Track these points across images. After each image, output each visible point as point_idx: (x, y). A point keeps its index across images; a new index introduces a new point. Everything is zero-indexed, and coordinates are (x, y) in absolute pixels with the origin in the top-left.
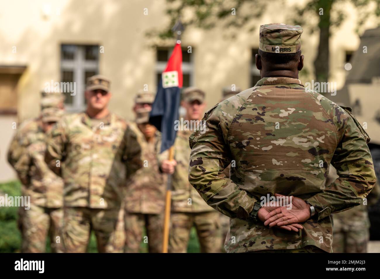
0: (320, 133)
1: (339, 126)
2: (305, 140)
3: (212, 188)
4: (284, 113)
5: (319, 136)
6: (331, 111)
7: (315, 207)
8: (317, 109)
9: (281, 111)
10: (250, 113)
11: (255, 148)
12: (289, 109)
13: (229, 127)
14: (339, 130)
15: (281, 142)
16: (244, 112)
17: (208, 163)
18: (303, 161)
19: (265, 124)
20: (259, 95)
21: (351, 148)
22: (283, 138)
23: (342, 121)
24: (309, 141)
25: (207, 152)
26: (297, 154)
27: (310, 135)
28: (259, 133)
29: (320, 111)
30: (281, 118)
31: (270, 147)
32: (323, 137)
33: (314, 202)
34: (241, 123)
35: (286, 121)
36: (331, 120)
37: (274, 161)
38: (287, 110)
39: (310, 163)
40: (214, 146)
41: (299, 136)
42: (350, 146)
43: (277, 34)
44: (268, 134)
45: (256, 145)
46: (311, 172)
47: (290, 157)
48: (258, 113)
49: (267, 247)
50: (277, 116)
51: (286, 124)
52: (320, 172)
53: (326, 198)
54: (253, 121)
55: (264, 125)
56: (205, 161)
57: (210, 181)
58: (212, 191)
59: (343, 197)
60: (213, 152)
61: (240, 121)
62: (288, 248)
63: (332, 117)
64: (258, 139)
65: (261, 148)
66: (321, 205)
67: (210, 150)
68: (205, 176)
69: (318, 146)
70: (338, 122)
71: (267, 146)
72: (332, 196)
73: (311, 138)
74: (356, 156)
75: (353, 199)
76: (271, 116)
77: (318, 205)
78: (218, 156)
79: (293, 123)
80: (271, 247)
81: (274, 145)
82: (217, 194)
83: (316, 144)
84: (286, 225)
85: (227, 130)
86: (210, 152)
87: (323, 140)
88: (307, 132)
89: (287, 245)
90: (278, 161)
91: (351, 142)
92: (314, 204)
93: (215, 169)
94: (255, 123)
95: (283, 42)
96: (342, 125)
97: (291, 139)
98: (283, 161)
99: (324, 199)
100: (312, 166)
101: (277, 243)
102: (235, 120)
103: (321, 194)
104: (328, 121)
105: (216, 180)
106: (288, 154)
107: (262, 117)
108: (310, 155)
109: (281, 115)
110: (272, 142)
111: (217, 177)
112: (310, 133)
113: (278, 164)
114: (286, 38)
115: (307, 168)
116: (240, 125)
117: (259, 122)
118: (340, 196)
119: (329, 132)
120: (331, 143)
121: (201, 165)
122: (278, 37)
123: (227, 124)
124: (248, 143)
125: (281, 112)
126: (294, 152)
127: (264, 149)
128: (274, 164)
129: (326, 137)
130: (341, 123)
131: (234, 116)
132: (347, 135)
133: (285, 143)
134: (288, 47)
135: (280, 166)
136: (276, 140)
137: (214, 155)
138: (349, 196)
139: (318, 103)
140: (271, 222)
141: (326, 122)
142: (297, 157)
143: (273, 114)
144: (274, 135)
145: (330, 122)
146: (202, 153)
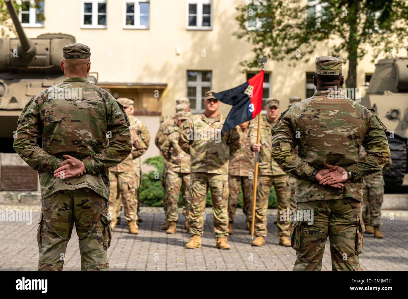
0: (355, 126)
1: (367, 121)
2: (345, 130)
3: (286, 161)
4: (332, 114)
5: (354, 127)
6: (362, 112)
7: (352, 173)
8: (352, 110)
9: (330, 112)
10: (310, 113)
11: (314, 135)
12: (335, 110)
13: (296, 122)
14: (367, 124)
15: (330, 132)
16: (306, 113)
17: (284, 145)
18: (344, 143)
19: (320, 120)
20: (316, 102)
21: (374, 135)
22: (331, 129)
23: (369, 118)
24: (348, 131)
25: (283, 138)
26: (340, 139)
27: (348, 127)
28: (316, 126)
29: (354, 112)
30: (330, 116)
31: (323, 135)
32: (357, 128)
33: (351, 169)
34: (304, 120)
35: (333, 118)
36: (362, 117)
37: (326, 144)
38: (333, 111)
39: (348, 145)
40: (287, 134)
41: (341, 128)
42: (374, 134)
43: (327, 63)
44: (322, 127)
45: (314, 134)
46: (349, 150)
47: (335, 141)
48: (315, 113)
49: (321, 198)
50: (327, 115)
51: (333, 120)
52: (355, 150)
53: (359, 167)
54: (312, 118)
55: (319, 121)
56: (281, 144)
57: (285, 157)
58: (286, 163)
59: (369, 166)
60: (286, 138)
61: (304, 118)
62: (335, 199)
63: (362, 115)
64: (315, 130)
65: (317, 135)
66: (356, 172)
67: (285, 137)
68: (282, 153)
69: (354, 134)
70: (366, 119)
71: (321, 134)
72: (363, 165)
73: (349, 129)
74: (378, 140)
75: (376, 167)
76: (323, 115)
77: (354, 171)
78: (290, 141)
79: (337, 120)
80: (324, 198)
81: (325, 133)
82: (290, 165)
83: (352, 133)
84: (333, 184)
85: (295, 125)
86: (285, 138)
87: (356, 130)
88: (347, 125)
89: (334, 197)
90: (328, 144)
91: (375, 131)
92: (351, 171)
93: (288, 149)
94: (313, 120)
95: (331, 68)
96: (368, 121)
97: (337, 130)
98: (332, 144)
99: (357, 168)
100: (350, 146)
101: (328, 196)
102: (300, 118)
103: (355, 164)
104: (360, 118)
105: (288, 156)
106: (334, 139)
107: (318, 116)
108: (348, 140)
109: (330, 115)
110: (324, 132)
111: (289, 154)
112: (348, 126)
113: (328, 145)
114: (332, 66)
115: (346, 148)
116: (304, 121)
117: (316, 119)
118: (368, 166)
119: (360, 125)
120: (362, 132)
121: (279, 147)
122: (328, 65)
123: (295, 120)
124: (309, 132)
125: (329, 113)
126: (338, 138)
127: (319, 136)
128: (325, 145)
129: (359, 128)
130: (368, 119)
131: (300, 115)
132: (372, 127)
133: (332, 133)
134: (334, 71)
135: (329, 147)
136: (327, 130)
137: (287, 140)
138: (373, 165)
139: (354, 107)
140: (324, 182)
141: (358, 119)
142: (340, 141)
143: (325, 114)
144: (325, 127)
145: (361, 119)
146: (280, 139)
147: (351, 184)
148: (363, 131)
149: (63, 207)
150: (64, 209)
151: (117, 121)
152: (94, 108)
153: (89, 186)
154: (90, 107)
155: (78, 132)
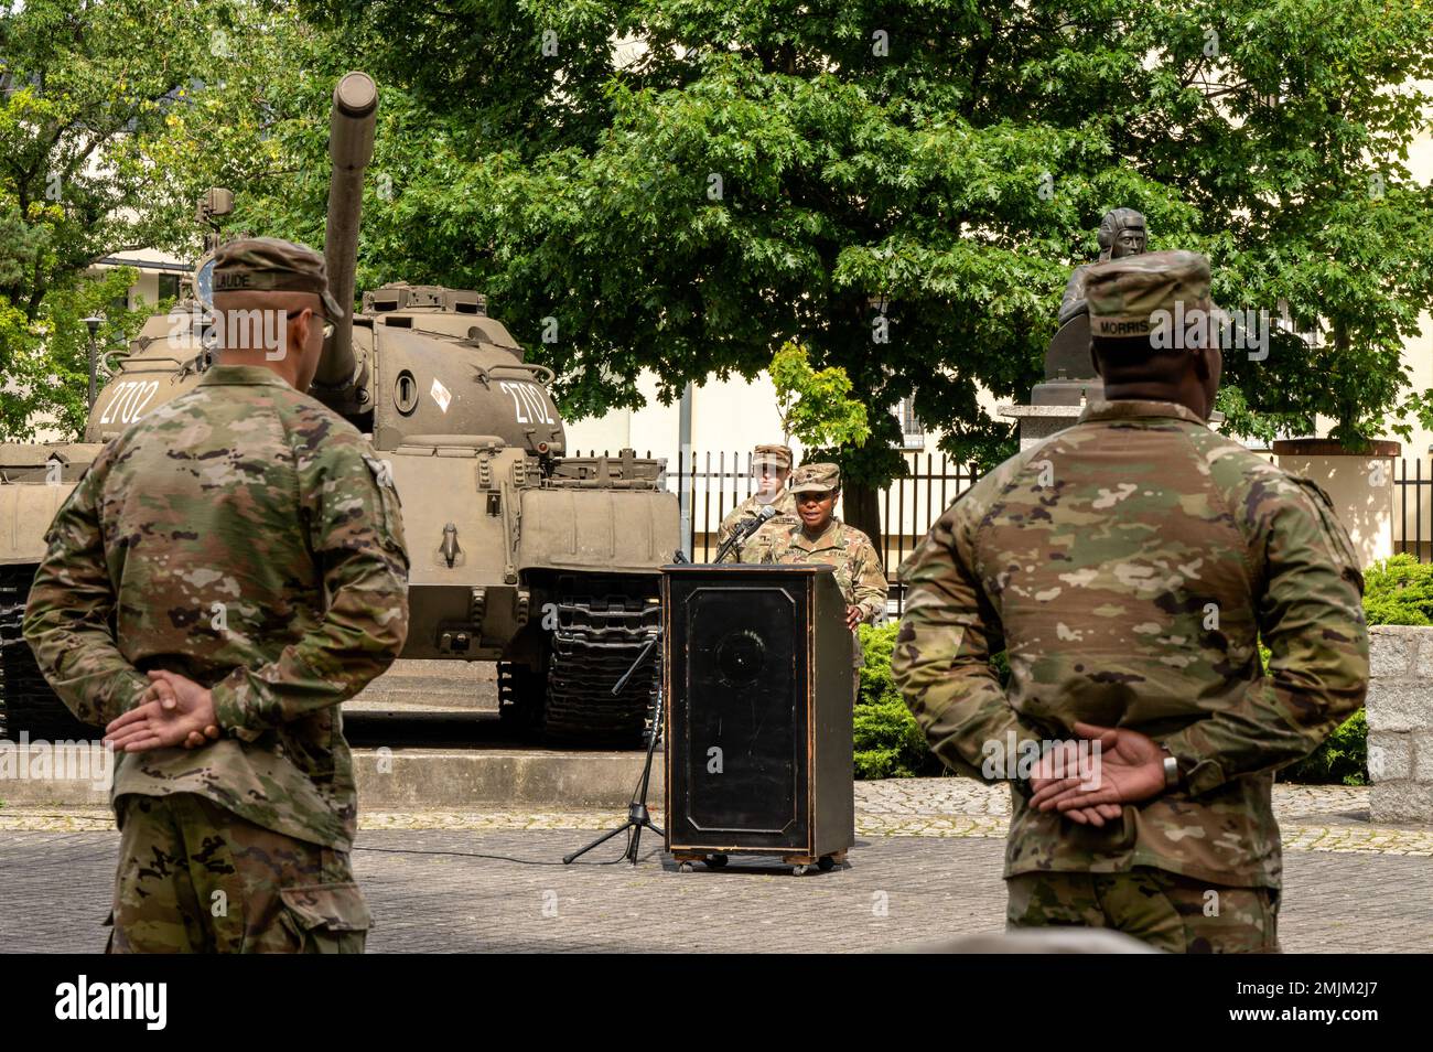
0: (1189, 551)
1: (1248, 532)
2: (1148, 571)
3: (929, 705)
4: (1106, 499)
5: (1187, 560)
6: (1237, 491)
7: (1181, 760)
8: (1194, 484)
9: (1101, 492)
10: (1022, 500)
11: (1022, 593)
12: (1121, 486)
13: (971, 537)
14: (1251, 544)
15: (1083, 578)
16: (1012, 497)
17: (932, 636)
18: (1136, 629)
19: (1052, 528)
20: (1060, 450)
21: (1288, 595)
22: (1090, 567)
23: (1257, 518)
24: (1157, 574)
25: (926, 608)
26: (1121, 610)
27: (1160, 559)
28: (1034, 554)
29: (1201, 490)
30: (1096, 511)
31: (1055, 592)
32: (1199, 563)
33: (1181, 745)
34: (998, 527)
35: (1106, 521)
36: (1229, 516)
37: (1062, 631)
38: (1114, 490)
39: (1157, 636)
40: (944, 592)
41: (1132, 562)
42: (1287, 589)
43: (1110, 285)
44: (1056, 556)
45: (1024, 587)
46: (1163, 659)
47: (1103, 618)
48: (1042, 499)
49: (1038, 863)
50: (1087, 508)
51: (1104, 528)
52: (1194, 659)
53: (1211, 734)
54: (1026, 520)
55: (1050, 533)
56: (920, 631)
57: (926, 685)
58: (929, 712)
59: (1253, 732)
60: (943, 608)
61: (997, 521)
62: (1094, 868)
63: (1232, 505)
64: (1030, 569)
65: (1033, 593)
66: (1195, 755)
67: (935, 601)
69: (1181, 588)
70: (1246, 522)
71: (1047, 589)
72: (1227, 728)
73: (1164, 565)
74: (1302, 617)
75: (1282, 738)
76: (1072, 507)
77: (1188, 754)
78: (962, 618)
79: (1123, 526)
80: (1047, 864)
81: (1065, 585)
82: (939, 721)
83: (1174, 581)
84: (1080, 808)
85: (969, 547)
86: (935, 609)
87: (1196, 571)
88: (1155, 548)
89: (1093, 861)
90: (1072, 630)
91: (1288, 577)
92: (1178, 751)
93: (946, 653)
94: (1028, 527)
95: (1124, 306)
96: (1255, 530)
97: (1112, 569)
98: (1085, 630)
99: (1206, 738)
100: (1164, 642)
101: (1062, 854)
102: (986, 521)
103: (1203, 724)
104: (1218, 519)
105: (939, 683)
106: (1099, 611)
107: (1049, 509)
108: (1158, 613)
109: (1097, 504)
110: (1063, 577)
111: (946, 675)
112: (1161, 552)
113: (1071, 637)
114: (1129, 296)
115: (1149, 650)
116: (996, 531)
117: (1041, 523)
118: (1246, 729)
119: (1215, 550)
120: (1221, 579)
121: (912, 644)
122: (1113, 294)
123: (967, 530)
124: (1007, 580)
125: (1097, 497)
126: (1116, 605)
127: (1041, 596)
128: (1061, 636)
129: (1207, 563)
130: (1253, 524)
131: (987, 508)
132: (1274, 557)
133: (1094, 581)
134: (1139, 319)
135: (1075, 644)
136: (1073, 571)
137: (949, 617)
138: (1268, 728)
139: (1204, 469)
140: (1043, 799)
141: (1211, 521)
142: (1121, 617)
143: (1077, 502)
144: (1069, 560)
145: (1225, 522)
146: (914, 612)
147: (1182, 806)
148: (1230, 577)
149: (152, 864)
150: (157, 869)
151: (338, 537)
152: (249, 485)
153: (212, 787)
154: (234, 479)
155: (186, 578)
